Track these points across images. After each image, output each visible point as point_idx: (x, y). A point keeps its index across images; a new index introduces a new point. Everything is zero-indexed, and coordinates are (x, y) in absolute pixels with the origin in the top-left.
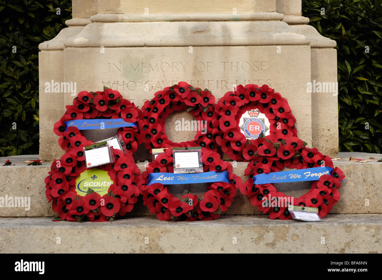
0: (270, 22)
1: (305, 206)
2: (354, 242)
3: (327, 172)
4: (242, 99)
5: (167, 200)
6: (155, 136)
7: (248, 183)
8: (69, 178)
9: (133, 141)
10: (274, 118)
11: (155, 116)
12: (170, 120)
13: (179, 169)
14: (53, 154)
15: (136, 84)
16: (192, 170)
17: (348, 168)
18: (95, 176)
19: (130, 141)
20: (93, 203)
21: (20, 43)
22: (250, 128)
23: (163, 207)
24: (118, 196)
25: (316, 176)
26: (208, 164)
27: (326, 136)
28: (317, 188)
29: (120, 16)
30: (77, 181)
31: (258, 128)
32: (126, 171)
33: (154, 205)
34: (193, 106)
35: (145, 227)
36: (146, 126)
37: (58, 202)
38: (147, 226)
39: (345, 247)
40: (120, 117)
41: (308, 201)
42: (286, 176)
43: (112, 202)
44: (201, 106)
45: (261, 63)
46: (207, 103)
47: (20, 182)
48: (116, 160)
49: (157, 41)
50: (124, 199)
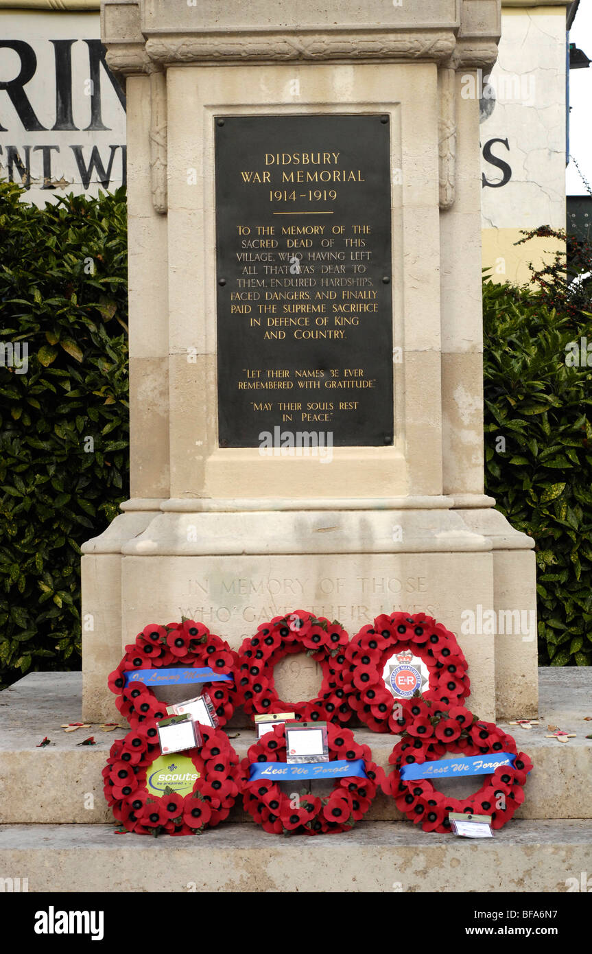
0: (433, 511)
1: (472, 813)
2: (536, 868)
3: (507, 762)
4: (386, 638)
5: (277, 804)
6: (259, 695)
7: (393, 777)
8: (137, 769)
9: (227, 704)
10: (435, 663)
11: (259, 663)
12: (282, 664)
13: (294, 757)
14: (104, 712)
15: (229, 612)
16: (313, 759)
17: (539, 754)
18: (173, 765)
19: (222, 704)
20: (172, 808)
21: (15, 454)
22: (399, 680)
23: (272, 815)
24: (208, 798)
25: (491, 767)
26: (336, 749)
27: (519, 685)
28: (492, 785)
29: (205, 503)
30: (149, 774)
31: (411, 681)
32: (219, 759)
33: (260, 811)
34: (316, 648)
35: (247, 848)
36: (246, 680)
37: (123, 806)
38: (250, 847)
39: (524, 876)
40: (206, 664)
41: (477, 806)
42: (447, 767)
43: (199, 807)
44: (328, 647)
45: (419, 581)
46: (337, 643)
47: (65, 773)
48: (204, 742)
49: (262, 547)
50: (216, 802)
